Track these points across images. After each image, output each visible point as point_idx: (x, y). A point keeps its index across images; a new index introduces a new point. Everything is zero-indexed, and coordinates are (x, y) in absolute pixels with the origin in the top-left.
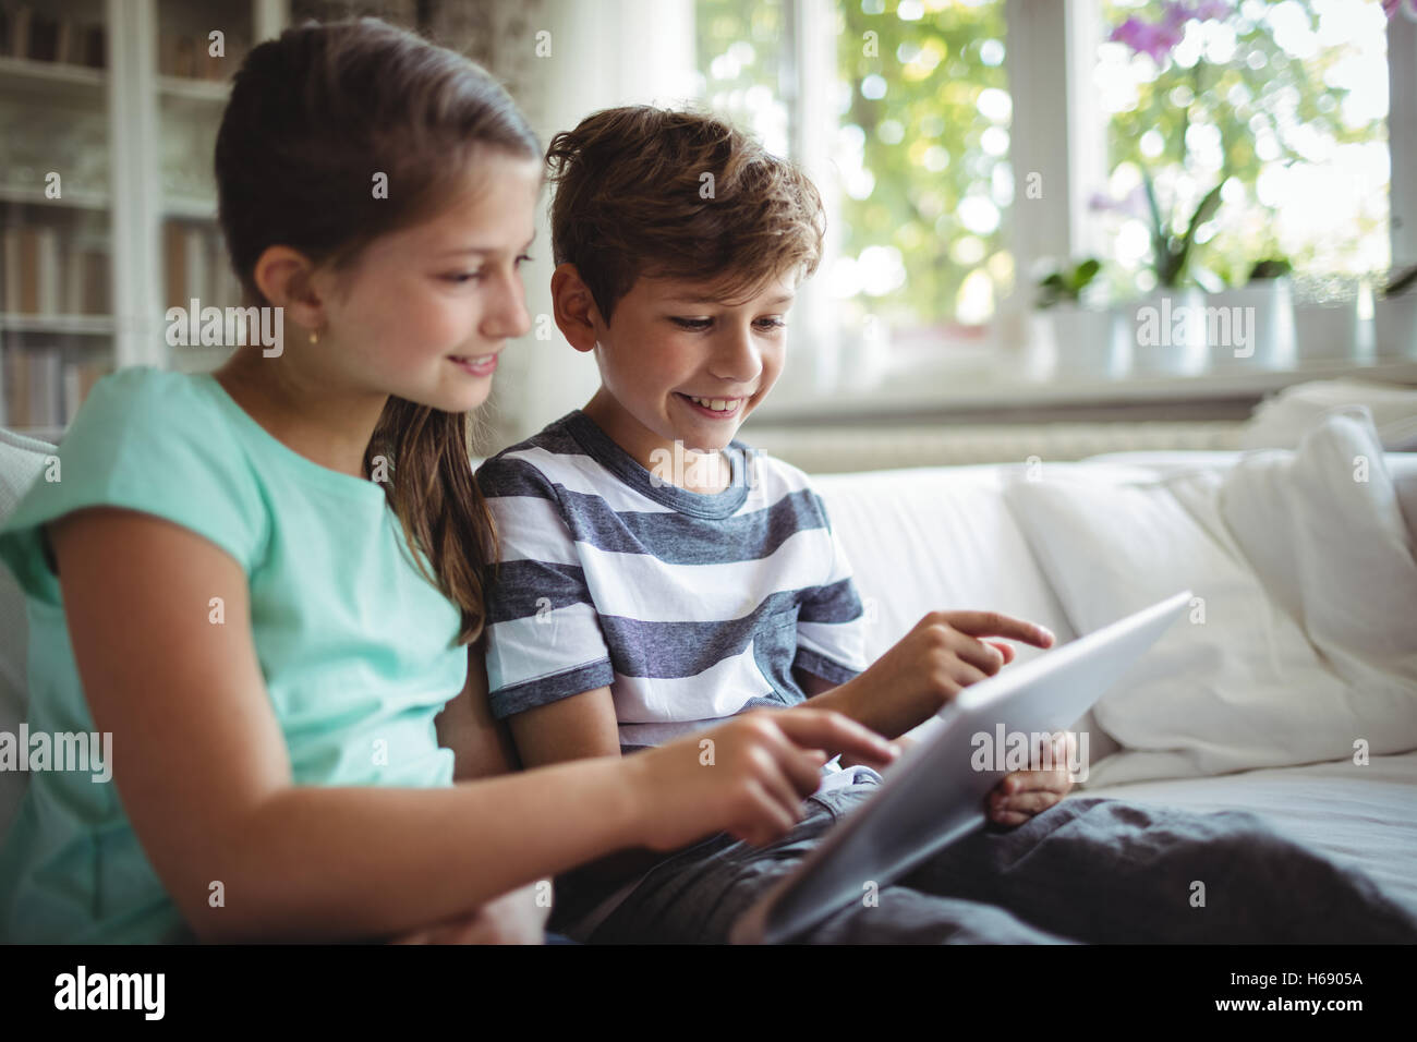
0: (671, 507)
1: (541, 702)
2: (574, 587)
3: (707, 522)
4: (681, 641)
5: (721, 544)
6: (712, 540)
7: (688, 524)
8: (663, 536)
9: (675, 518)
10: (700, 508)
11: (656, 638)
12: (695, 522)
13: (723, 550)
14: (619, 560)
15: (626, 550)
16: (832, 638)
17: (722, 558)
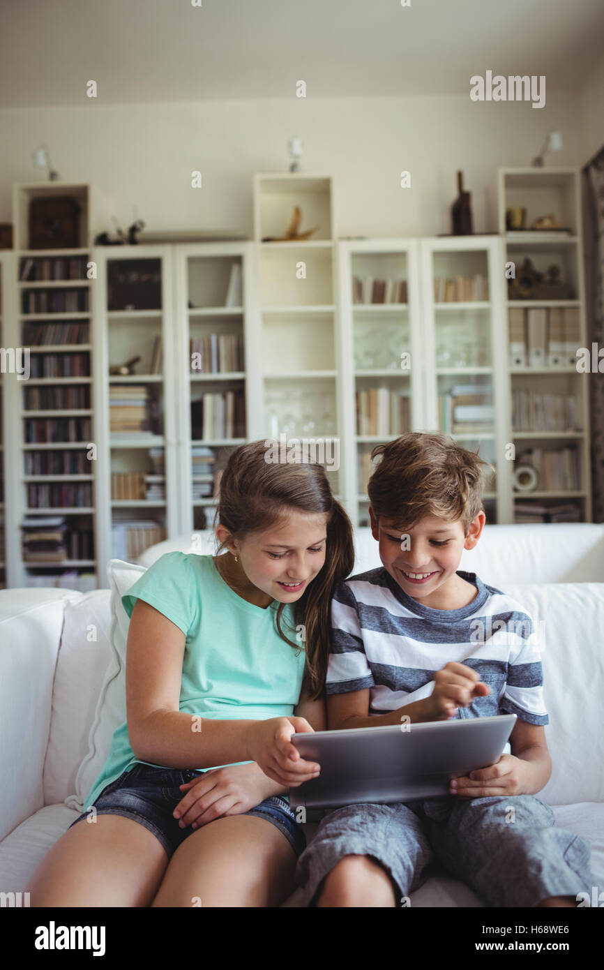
0: (421, 616)
1: (338, 692)
2: (356, 644)
3: (442, 624)
4: (418, 678)
5: (451, 634)
6: (445, 633)
7: (430, 624)
8: (417, 629)
9: (424, 621)
10: (439, 617)
11: (404, 674)
12: (434, 623)
13: (453, 637)
14: (388, 637)
15: (393, 633)
16: (518, 694)
17: (452, 641)
